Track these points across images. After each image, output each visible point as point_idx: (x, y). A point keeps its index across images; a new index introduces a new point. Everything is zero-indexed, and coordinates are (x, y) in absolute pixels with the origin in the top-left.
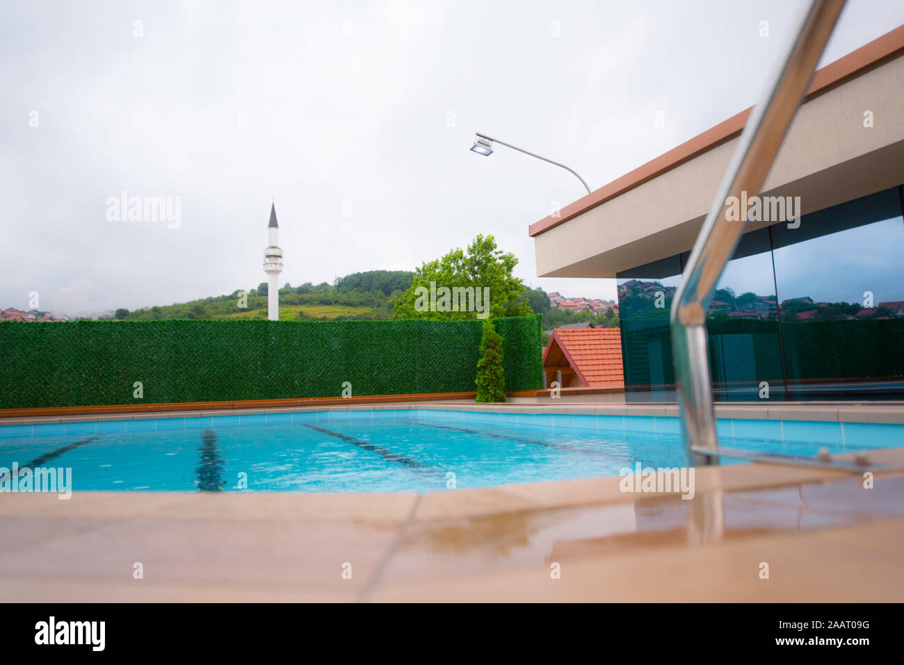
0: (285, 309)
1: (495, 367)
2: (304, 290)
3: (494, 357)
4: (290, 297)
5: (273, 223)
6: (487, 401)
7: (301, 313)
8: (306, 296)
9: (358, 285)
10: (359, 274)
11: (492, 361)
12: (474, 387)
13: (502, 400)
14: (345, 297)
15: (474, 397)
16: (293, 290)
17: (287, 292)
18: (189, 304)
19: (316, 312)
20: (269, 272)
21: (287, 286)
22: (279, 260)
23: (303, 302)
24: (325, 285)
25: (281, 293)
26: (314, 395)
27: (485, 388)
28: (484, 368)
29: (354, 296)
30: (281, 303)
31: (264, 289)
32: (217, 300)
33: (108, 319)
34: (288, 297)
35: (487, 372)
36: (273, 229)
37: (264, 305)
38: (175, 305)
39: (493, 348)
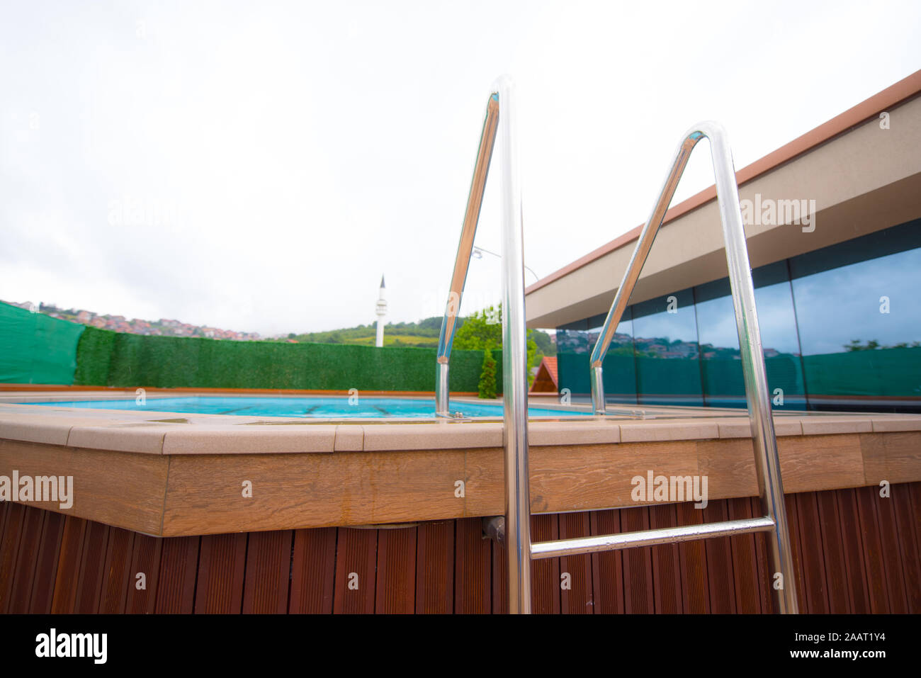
0: (388, 337)
1: (490, 379)
2: (400, 326)
3: (490, 373)
4: (390, 330)
5: (383, 285)
6: (485, 398)
7: (397, 340)
8: (400, 330)
9: (432, 324)
10: (433, 318)
11: (488, 375)
12: (478, 390)
13: (494, 398)
14: (423, 332)
15: (477, 396)
16: (393, 326)
17: (390, 327)
18: (331, 332)
19: (406, 340)
20: (379, 315)
21: (390, 323)
22: (384, 308)
23: (399, 333)
24: (413, 323)
25: (385, 327)
26: (384, 389)
27: (484, 391)
28: (484, 379)
29: (430, 331)
30: (385, 333)
31: (375, 325)
32: (348, 330)
33: (283, 339)
34: (389, 330)
35: (486, 381)
36: (383, 289)
37: (374, 334)
38: (323, 333)
39: (490, 367)
